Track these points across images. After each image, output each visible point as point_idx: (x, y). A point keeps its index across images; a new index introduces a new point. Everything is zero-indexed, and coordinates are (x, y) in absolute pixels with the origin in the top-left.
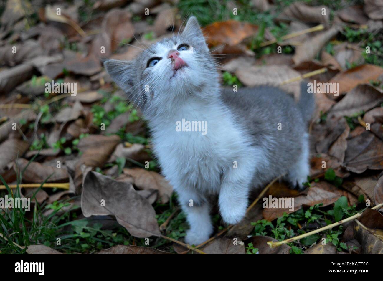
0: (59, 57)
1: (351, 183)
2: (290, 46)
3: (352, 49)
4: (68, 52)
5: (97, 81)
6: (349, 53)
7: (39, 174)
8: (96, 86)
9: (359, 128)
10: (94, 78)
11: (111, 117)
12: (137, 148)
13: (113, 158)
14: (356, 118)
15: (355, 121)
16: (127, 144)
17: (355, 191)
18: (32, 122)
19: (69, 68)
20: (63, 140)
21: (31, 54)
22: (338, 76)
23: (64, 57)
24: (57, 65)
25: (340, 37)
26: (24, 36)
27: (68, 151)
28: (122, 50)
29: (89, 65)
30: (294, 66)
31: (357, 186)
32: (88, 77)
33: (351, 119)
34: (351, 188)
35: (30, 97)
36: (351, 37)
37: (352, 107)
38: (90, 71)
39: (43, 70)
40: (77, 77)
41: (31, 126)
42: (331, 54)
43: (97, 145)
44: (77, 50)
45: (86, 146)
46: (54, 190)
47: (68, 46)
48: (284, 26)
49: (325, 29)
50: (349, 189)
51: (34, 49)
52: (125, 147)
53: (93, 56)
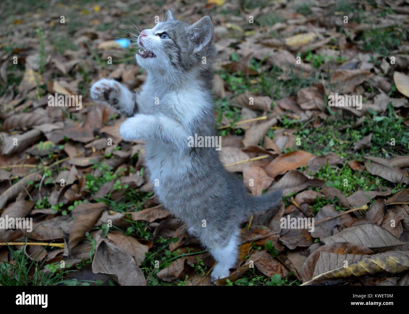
0: (61, 125)
1: (284, 257)
2: (241, 129)
3: (288, 136)
4: (68, 121)
5: (90, 148)
6: (285, 138)
7: (40, 234)
8: (89, 152)
9: (291, 206)
10: (88, 146)
11: (100, 184)
12: (119, 215)
13: (99, 223)
14: (290, 197)
15: (289, 201)
16: (111, 212)
17: (287, 265)
18: (38, 182)
19: (69, 136)
20: (61, 205)
21: (39, 122)
22: (277, 159)
23: (65, 125)
24: (59, 131)
25: (279, 124)
26: (35, 105)
27: (64, 213)
28: (110, 123)
29: (84, 134)
30: (244, 149)
31: (289, 260)
32: (84, 144)
33: (286, 198)
34: (284, 262)
35: (37, 157)
36: (287, 124)
37: (287, 187)
38: (85, 140)
39: (48, 136)
40: (74, 143)
41: (36, 186)
42: (272, 138)
43: (88, 212)
44: (76, 120)
45: (79, 213)
46: (52, 248)
47: (69, 116)
48: (237, 111)
49: (268, 119)
50: (282, 262)
51: (42, 116)
52: (110, 214)
53: (88, 127)
